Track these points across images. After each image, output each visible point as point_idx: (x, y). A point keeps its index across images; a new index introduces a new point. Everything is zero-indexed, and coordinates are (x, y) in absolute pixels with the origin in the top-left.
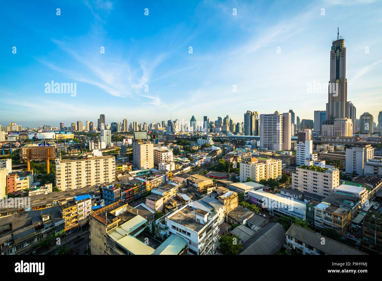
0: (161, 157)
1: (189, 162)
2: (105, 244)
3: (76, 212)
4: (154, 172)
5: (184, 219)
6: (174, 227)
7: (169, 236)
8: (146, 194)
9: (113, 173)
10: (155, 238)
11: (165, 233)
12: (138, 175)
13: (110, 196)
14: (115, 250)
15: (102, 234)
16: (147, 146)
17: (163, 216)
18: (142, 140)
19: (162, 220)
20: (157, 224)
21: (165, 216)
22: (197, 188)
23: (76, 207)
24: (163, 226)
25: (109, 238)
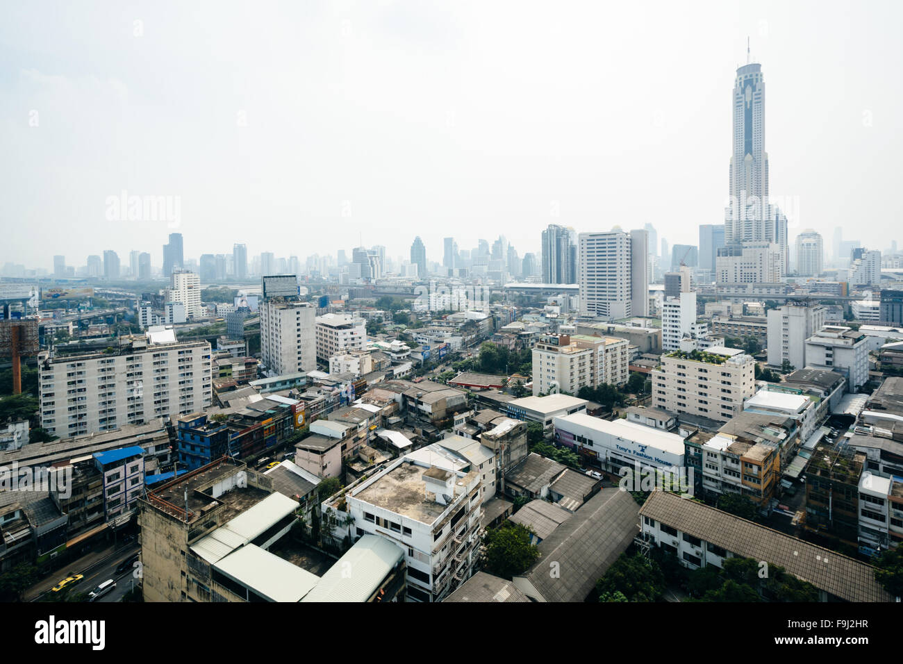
0: (336, 342)
1: (407, 351)
2: (183, 573)
3: (100, 493)
4: (317, 379)
5: (395, 494)
6: (369, 517)
7: (357, 539)
8: (295, 437)
9: (208, 386)
10: (319, 547)
11: (348, 534)
12: (275, 388)
13: (198, 446)
14: (211, 588)
15: (175, 549)
16: (298, 313)
17: (340, 489)
18: (286, 298)
19: (339, 501)
20: (325, 512)
21: (347, 491)
22: (427, 416)
23: (98, 482)
24: (341, 516)
25: (193, 559)
